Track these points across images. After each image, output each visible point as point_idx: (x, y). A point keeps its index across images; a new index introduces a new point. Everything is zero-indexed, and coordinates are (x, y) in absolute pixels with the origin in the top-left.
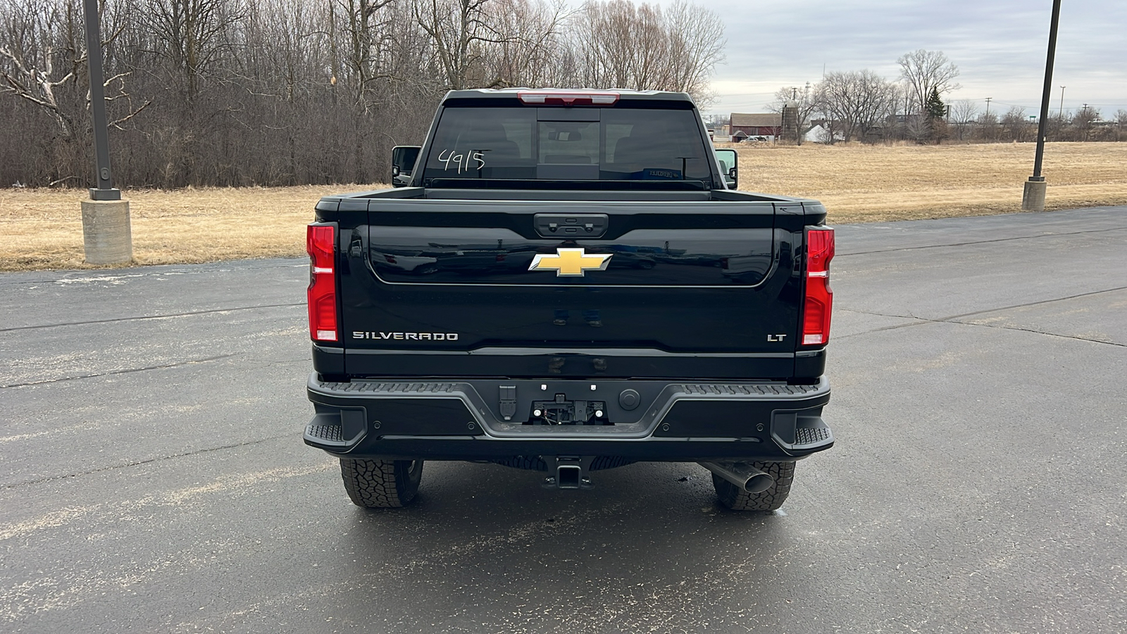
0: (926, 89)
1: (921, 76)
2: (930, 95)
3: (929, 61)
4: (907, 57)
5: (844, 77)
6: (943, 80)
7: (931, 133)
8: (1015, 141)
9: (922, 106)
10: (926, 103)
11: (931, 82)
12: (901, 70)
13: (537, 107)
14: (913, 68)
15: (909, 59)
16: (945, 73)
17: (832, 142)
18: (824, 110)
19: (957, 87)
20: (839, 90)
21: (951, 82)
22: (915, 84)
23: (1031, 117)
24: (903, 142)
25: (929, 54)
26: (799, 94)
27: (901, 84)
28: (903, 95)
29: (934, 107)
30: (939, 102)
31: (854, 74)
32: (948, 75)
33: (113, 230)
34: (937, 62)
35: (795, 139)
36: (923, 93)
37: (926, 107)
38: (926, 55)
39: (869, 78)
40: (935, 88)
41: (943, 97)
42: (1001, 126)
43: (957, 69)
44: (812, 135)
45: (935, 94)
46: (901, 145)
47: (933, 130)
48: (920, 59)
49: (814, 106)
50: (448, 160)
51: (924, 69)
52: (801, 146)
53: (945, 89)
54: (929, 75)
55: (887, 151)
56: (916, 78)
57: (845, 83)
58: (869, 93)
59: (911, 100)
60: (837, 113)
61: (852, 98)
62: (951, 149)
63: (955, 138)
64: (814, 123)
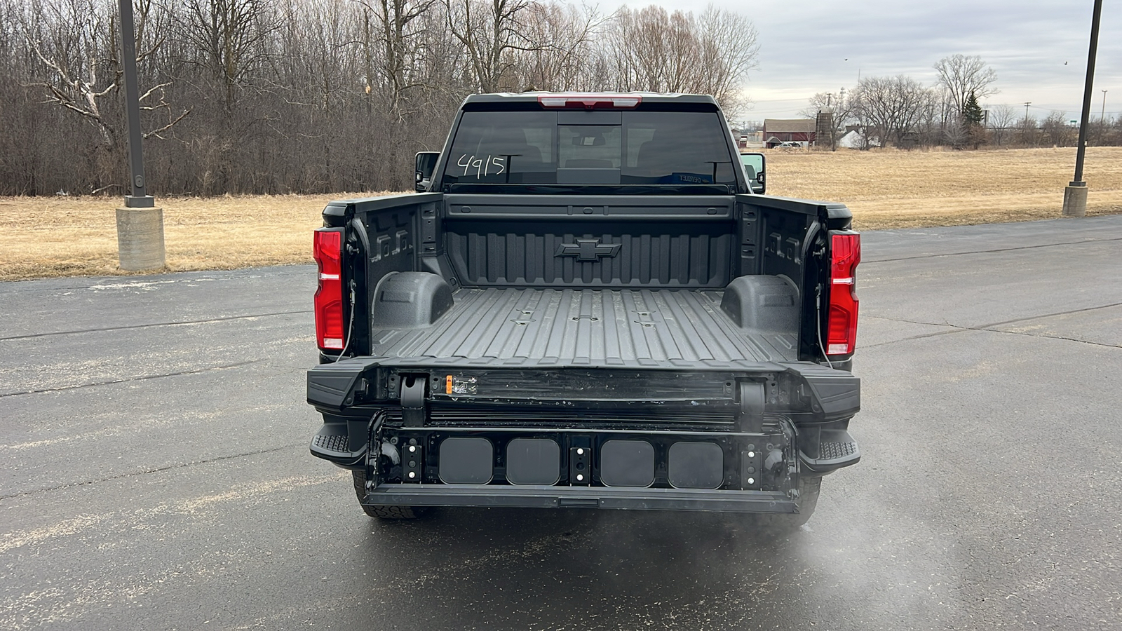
0: (963, 94)
1: (958, 81)
2: (968, 100)
3: (967, 66)
4: (943, 61)
5: (879, 82)
6: (981, 85)
7: (969, 139)
8: (1055, 146)
9: (959, 111)
10: (963, 108)
11: (968, 87)
12: (938, 75)
13: (557, 111)
14: (950, 73)
15: (946, 64)
16: (982, 78)
17: (867, 148)
18: (859, 116)
19: (995, 91)
20: (874, 95)
21: (989, 87)
22: (952, 89)
23: (1071, 121)
24: (940, 148)
25: (966, 59)
26: (834, 100)
27: (937, 89)
28: (940, 100)
29: (972, 112)
30: (977, 107)
31: (890, 79)
32: (986, 80)
33: (146, 237)
34: (974, 67)
35: (829, 145)
36: (961, 97)
37: (963, 112)
38: (964, 60)
39: (905, 83)
40: (973, 92)
41: (981, 102)
42: (1041, 131)
43: (995, 74)
44: (847, 141)
45: (973, 99)
46: (938, 151)
47: (970, 136)
48: (957, 64)
49: (848, 111)
50: (467, 165)
51: (961, 74)
52: (835, 152)
53: (983, 94)
54: (966, 80)
55: (923, 156)
56: (952, 82)
57: (880, 89)
58: (905, 98)
59: (948, 106)
60: (872, 119)
61: (888, 104)
62: (988, 154)
63: (993, 144)
64: (849, 129)
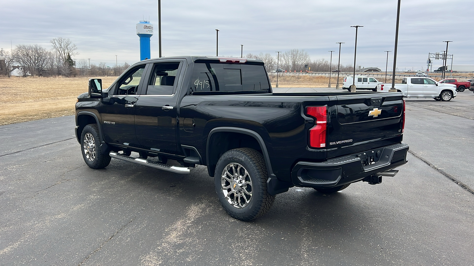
0: (64, 54)
1: (62, 49)
2: (67, 56)
3: (64, 43)
4: (54, 40)
5: (26, 47)
6: (71, 51)
7: (71, 73)
8: (106, 76)
9: (64, 61)
10: (65, 60)
11: (66, 51)
12: (52, 45)
13: (223, 63)
14: (58, 45)
15: (55, 41)
16: (71, 48)
17: (25, 76)
18: (19, 61)
19: (77, 54)
20: (25, 53)
21: (75, 52)
22: (59, 52)
23: (107, 67)
24: (60, 76)
25: (64, 40)
26: (4, 54)
27: (53, 51)
28: (55, 57)
29: (70, 62)
30: (71, 60)
31: (31, 46)
32: (73, 49)
34: (68, 43)
35: (6, 74)
36: (64, 55)
37: (66, 62)
38: (63, 40)
39: (38, 48)
40: (69, 53)
41: (72, 58)
42: (97, 70)
43: (76, 46)
44: (15, 72)
45: (69, 56)
46: (60, 78)
47: (72, 71)
48: (60, 41)
49: (13, 59)
50: (197, 84)
51: (63, 46)
52: (10, 78)
53: (72, 54)
54: (65, 48)
55: (57, 80)
56: (59, 49)
57: (27, 50)
58: (40, 55)
59: (59, 59)
60: (26, 64)
61: (32, 57)
62: (83, 79)
63: (80, 75)
64: (15, 68)
